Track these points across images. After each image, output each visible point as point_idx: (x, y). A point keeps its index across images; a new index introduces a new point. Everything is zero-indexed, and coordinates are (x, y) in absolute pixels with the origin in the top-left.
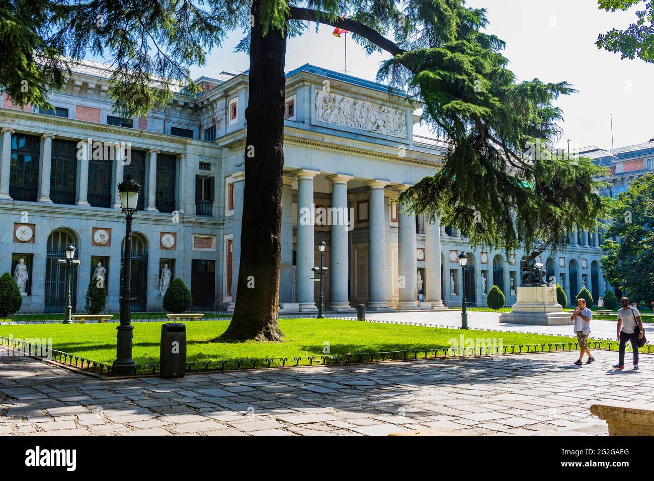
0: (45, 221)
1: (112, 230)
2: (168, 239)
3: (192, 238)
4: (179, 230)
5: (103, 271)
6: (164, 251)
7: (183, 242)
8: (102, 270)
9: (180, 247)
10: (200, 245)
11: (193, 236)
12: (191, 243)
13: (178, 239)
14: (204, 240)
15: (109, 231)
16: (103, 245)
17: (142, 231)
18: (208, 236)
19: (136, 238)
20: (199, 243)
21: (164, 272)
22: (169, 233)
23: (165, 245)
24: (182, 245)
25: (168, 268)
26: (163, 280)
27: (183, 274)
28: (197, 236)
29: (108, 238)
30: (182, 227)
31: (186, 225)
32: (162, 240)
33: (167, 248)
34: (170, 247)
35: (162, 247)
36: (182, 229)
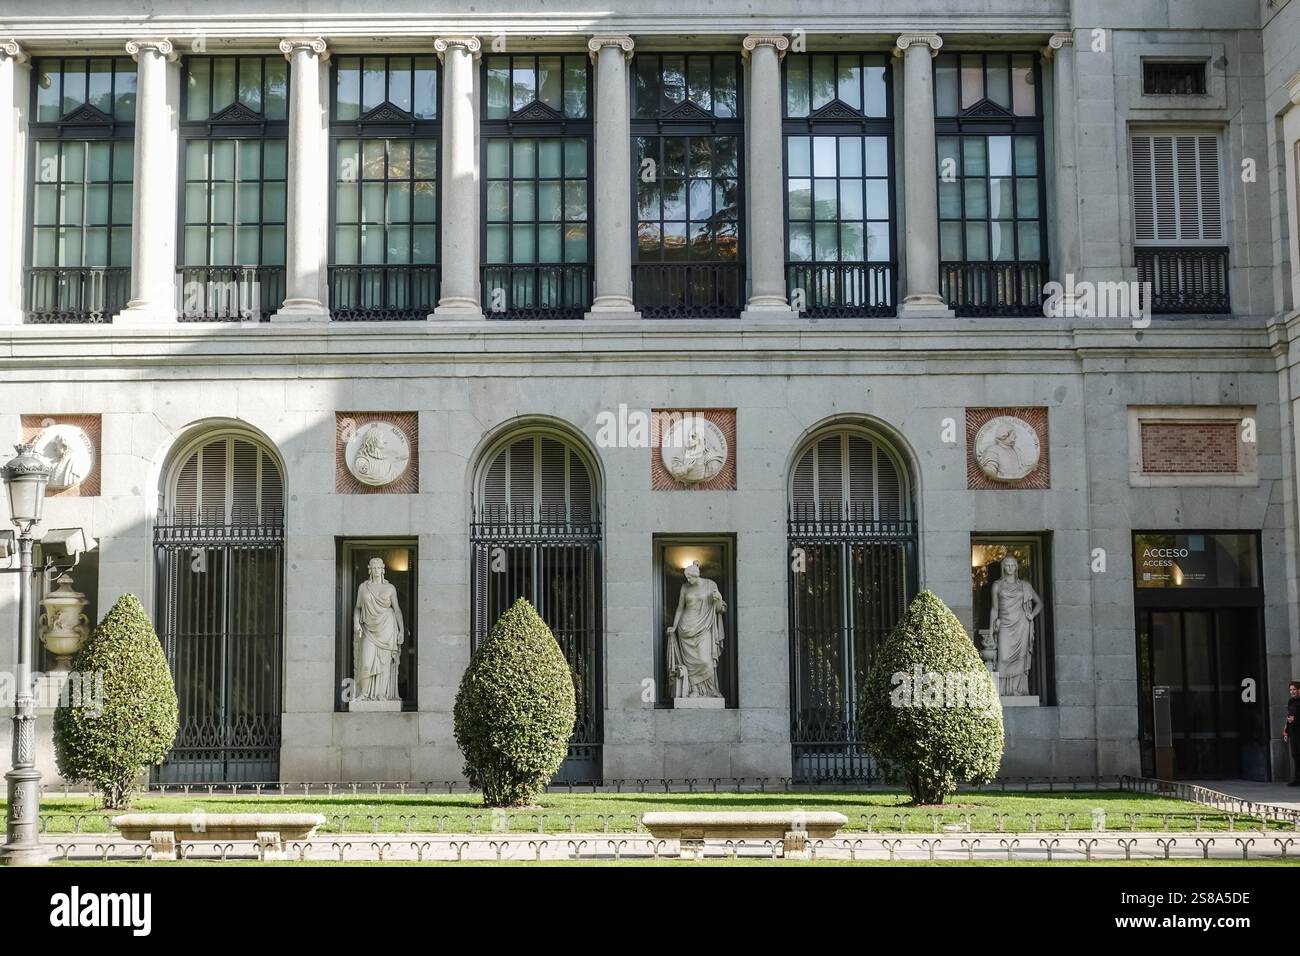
0: (455, 398)
1: (738, 412)
2: (1008, 442)
3: (1125, 428)
4: (1061, 394)
5: (711, 601)
6: (991, 496)
7: (1081, 451)
8: (704, 596)
9: (1069, 471)
10: (1178, 459)
11: (1133, 418)
12: (1126, 455)
13: (1054, 436)
14: (1196, 433)
15: (726, 418)
16: (702, 485)
17: (879, 412)
18: (1213, 415)
19: (870, 444)
20: (1170, 450)
21: (1000, 598)
22: (1008, 411)
23: (990, 469)
24: (1081, 462)
25: (1022, 574)
26: (996, 634)
27: (1093, 603)
28: (1152, 415)
29: (725, 454)
30: (1073, 379)
31: (1088, 365)
32: (980, 447)
33: (1005, 485)
34: (1020, 475)
35: (981, 477)
36: (1073, 384)
